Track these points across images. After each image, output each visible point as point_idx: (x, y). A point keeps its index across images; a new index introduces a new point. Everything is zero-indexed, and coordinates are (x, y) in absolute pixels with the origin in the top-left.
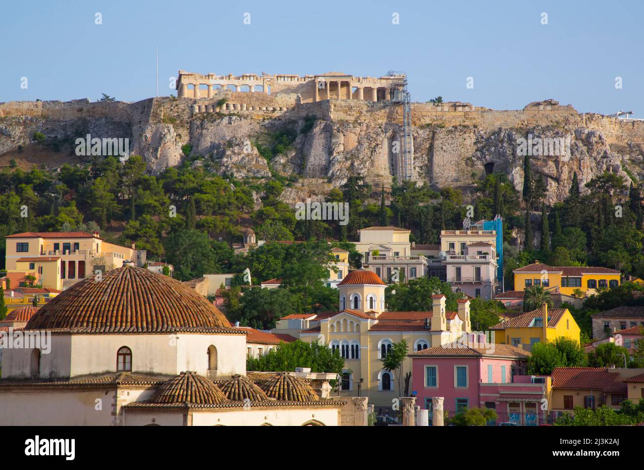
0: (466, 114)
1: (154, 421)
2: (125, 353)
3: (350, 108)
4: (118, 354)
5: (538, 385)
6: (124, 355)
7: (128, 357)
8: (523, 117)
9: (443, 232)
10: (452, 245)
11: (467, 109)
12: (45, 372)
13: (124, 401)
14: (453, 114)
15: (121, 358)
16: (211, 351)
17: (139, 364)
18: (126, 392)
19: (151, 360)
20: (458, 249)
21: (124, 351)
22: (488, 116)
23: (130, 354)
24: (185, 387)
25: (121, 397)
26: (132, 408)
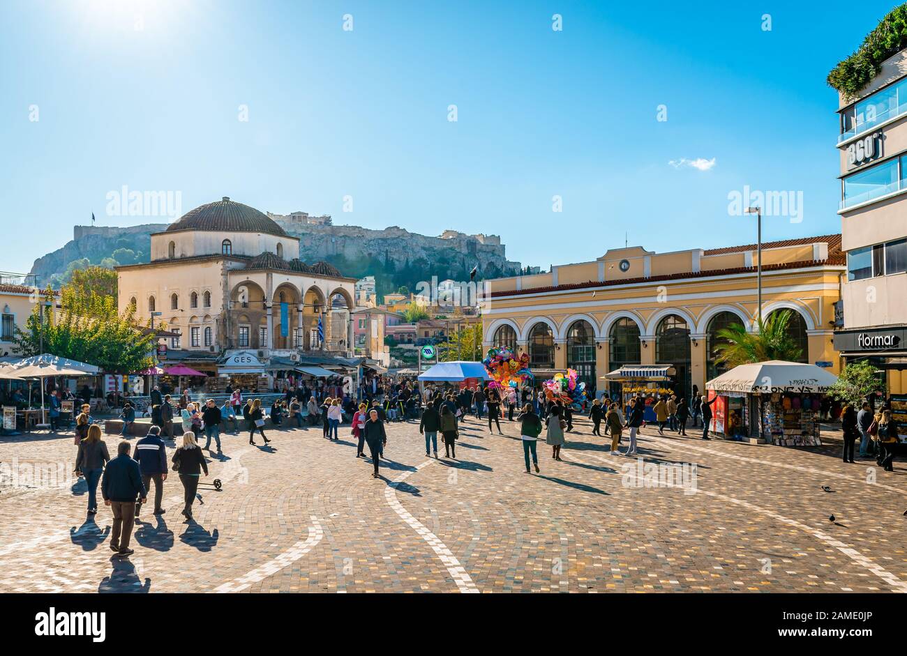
0: (359, 231)
1: (248, 278)
3: (307, 227)
4: (223, 245)
5: (413, 326)
6: (227, 245)
7: (229, 247)
8: (384, 233)
11: (360, 229)
12: (178, 255)
13: (228, 267)
15: (225, 247)
16: (279, 246)
17: (236, 250)
18: (229, 262)
19: (244, 248)
21: (227, 242)
22: (369, 233)
23: (231, 245)
24: (266, 259)
25: (227, 265)
26: (234, 271)
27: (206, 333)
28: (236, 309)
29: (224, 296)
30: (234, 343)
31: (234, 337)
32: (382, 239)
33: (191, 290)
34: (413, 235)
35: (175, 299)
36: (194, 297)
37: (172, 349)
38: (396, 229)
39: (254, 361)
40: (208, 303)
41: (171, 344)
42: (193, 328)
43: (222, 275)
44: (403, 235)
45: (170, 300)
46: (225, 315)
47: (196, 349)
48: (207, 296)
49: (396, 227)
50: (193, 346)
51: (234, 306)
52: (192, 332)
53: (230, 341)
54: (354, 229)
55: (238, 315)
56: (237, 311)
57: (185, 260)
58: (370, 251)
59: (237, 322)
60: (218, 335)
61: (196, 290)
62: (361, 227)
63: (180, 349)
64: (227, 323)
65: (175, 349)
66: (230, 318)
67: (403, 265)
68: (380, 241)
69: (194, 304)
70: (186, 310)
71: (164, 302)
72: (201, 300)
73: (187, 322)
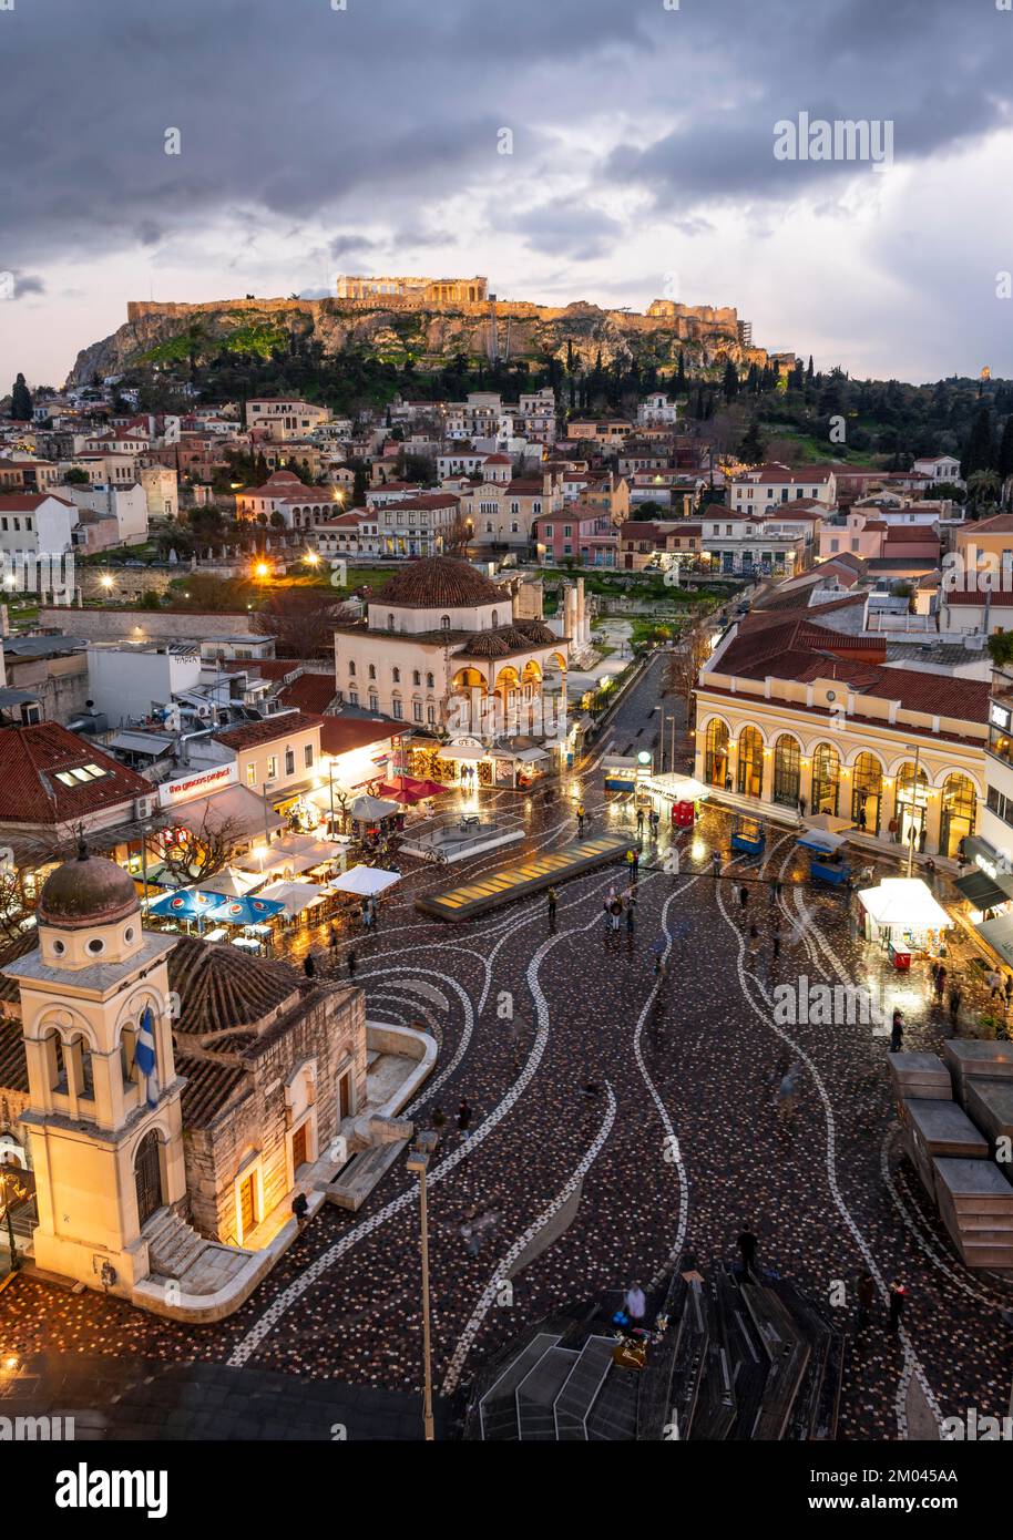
0: (532, 310)
1: (470, 665)
4: (442, 620)
5: (614, 538)
6: (446, 620)
7: (448, 622)
8: (567, 313)
9: (520, 395)
10: (527, 405)
11: (531, 307)
12: (397, 629)
13: (452, 651)
14: (523, 310)
16: (494, 613)
17: (454, 626)
19: (462, 624)
20: (531, 407)
21: (445, 618)
22: (543, 312)
23: (449, 620)
24: (487, 644)
25: (449, 650)
26: (456, 656)
27: (429, 712)
29: (447, 681)
33: (413, 668)
35: (396, 671)
36: (417, 674)
37: (394, 719)
38: (583, 306)
39: (478, 745)
40: (431, 684)
41: (393, 715)
42: (415, 703)
43: (445, 659)
44: (592, 315)
45: (391, 672)
46: (448, 697)
47: (419, 724)
48: (430, 676)
49: (583, 302)
50: (416, 721)
52: (415, 708)
57: (404, 637)
58: (545, 341)
60: (441, 715)
61: (419, 670)
62: (534, 304)
67: (594, 362)
68: (560, 325)
69: (417, 683)
70: (407, 687)
71: (384, 674)
72: (423, 680)
73: (410, 698)
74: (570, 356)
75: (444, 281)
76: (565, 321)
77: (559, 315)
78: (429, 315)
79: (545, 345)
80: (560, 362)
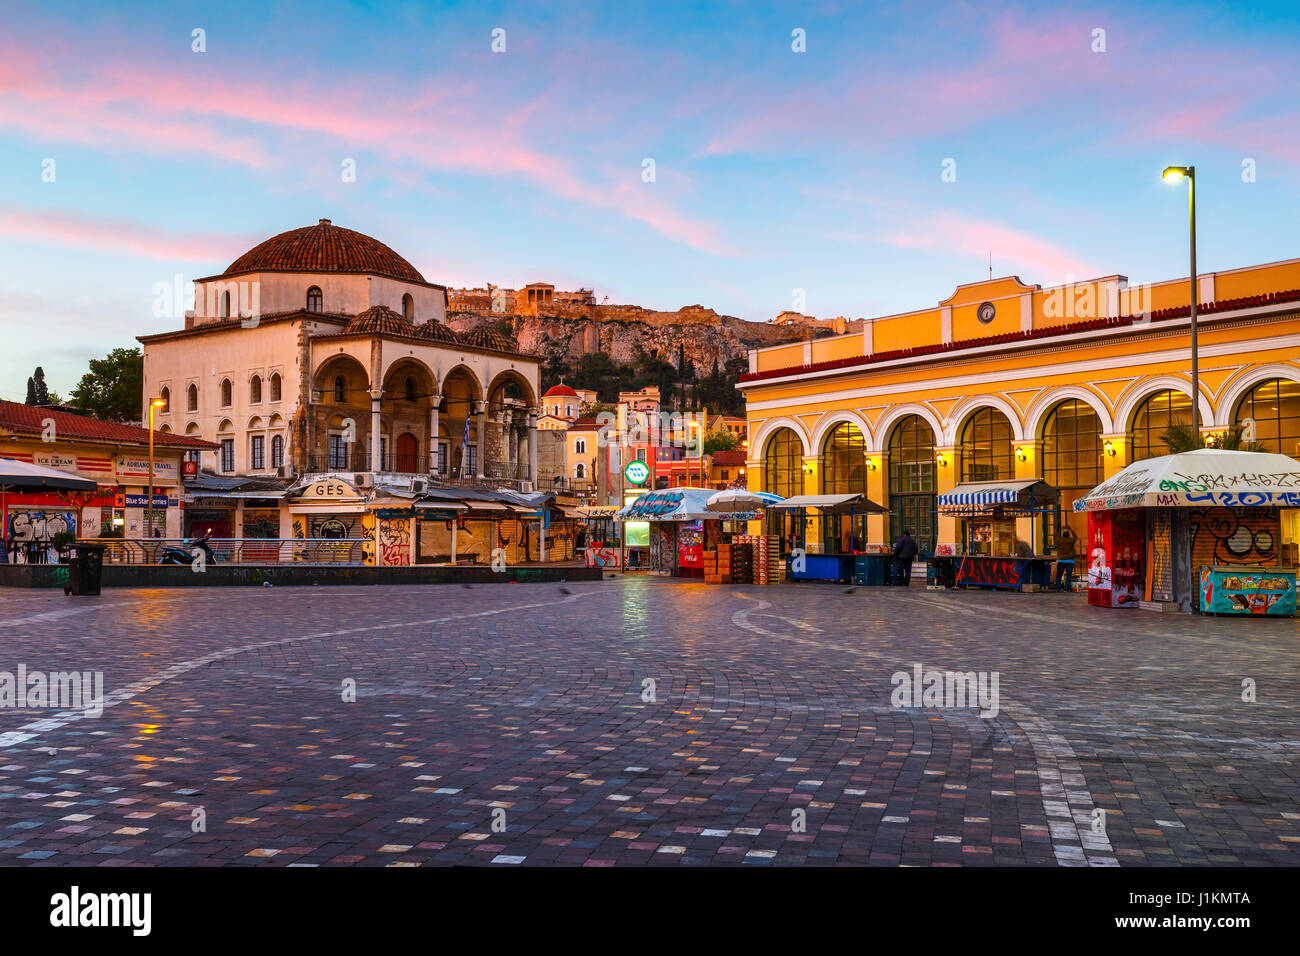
0: (637, 313)
1: (342, 350)
2: (314, 293)
3: (552, 308)
4: (309, 296)
6: (315, 297)
7: (318, 299)
8: (678, 317)
9: (621, 394)
10: (627, 402)
11: (638, 311)
13: (311, 332)
14: (628, 314)
15: (312, 300)
16: (407, 299)
17: (329, 305)
18: (313, 323)
19: (343, 302)
22: (653, 316)
23: (321, 296)
24: (374, 318)
25: (308, 328)
26: (320, 339)
27: (274, 445)
28: (325, 403)
29: (304, 382)
30: (318, 461)
31: (319, 452)
32: (675, 326)
33: (252, 372)
34: (725, 320)
35: (227, 386)
36: (256, 382)
37: (222, 474)
38: (698, 310)
39: (349, 493)
41: (220, 466)
42: (254, 438)
43: (299, 344)
44: (709, 320)
45: (220, 390)
46: (303, 411)
47: (259, 473)
48: (277, 380)
49: (698, 306)
50: (254, 468)
51: (321, 398)
52: (254, 445)
53: (312, 458)
54: (628, 311)
55: (328, 416)
56: (326, 407)
58: (654, 346)
59: (326, 426)
60: (292, 448)
61: (260, 373)
62: (640, 308)
63: (234, 474)
64: (307, 427)
65: (226, 474)
66: (311, 418)
67: (709, 369)
68: (671, 330)
69: (257, 395)
70: (243, 407)
71: (211, 395)
72: (266, 388)
73: (245, 427)
74: (682, 360)
75: (539, 285)
76: (677, 327)
77: (672, 321)
78: (521, 320)
79: (654, 352)
80: (669, 368)
